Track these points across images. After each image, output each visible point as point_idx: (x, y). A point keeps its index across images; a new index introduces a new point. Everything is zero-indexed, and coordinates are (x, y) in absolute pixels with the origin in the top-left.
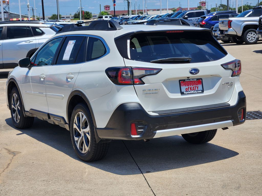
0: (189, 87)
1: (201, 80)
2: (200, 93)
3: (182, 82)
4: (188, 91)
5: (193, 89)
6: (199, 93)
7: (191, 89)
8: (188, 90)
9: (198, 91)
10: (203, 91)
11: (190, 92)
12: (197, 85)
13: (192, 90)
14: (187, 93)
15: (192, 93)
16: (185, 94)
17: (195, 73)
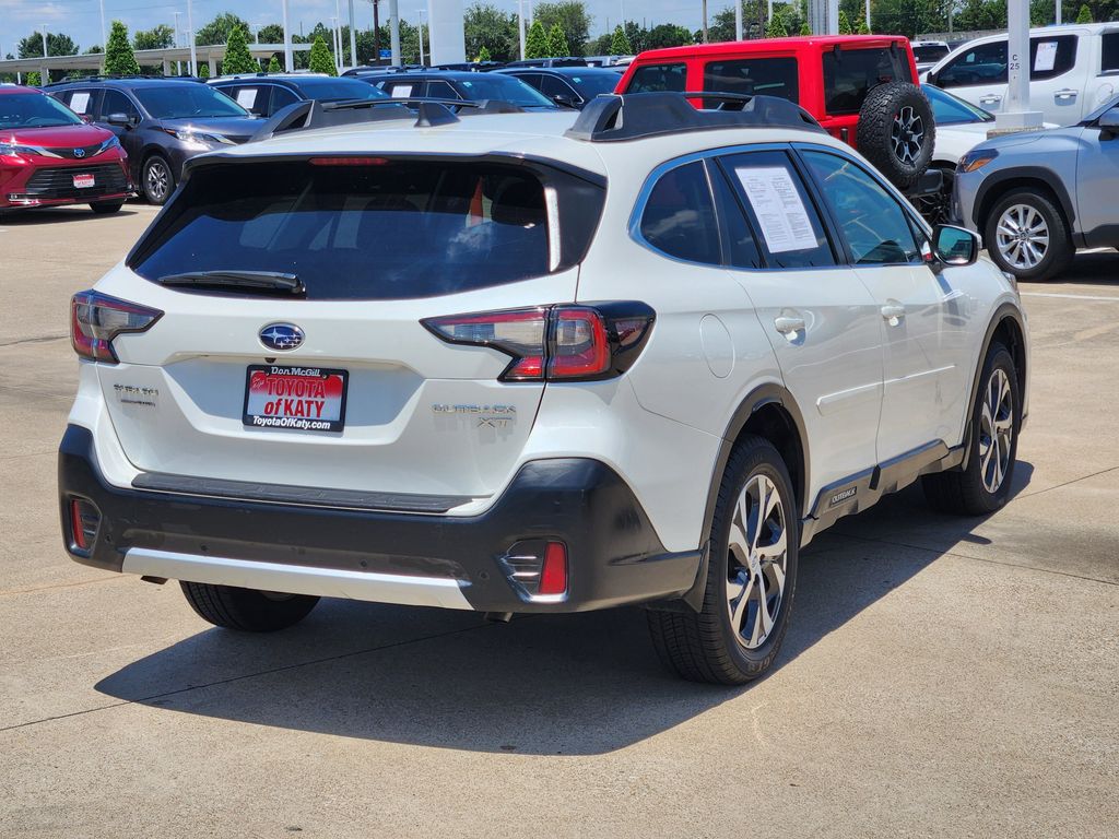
0: (280, 400)
1: (341, 377)
2: (321, 430)
3: (260, 374)
4: (272, 414)
5: (297, 412)
6: (316, 429)
7: (288, 407)
8: (276, 413)
9: (317, 421)
10: (337, 427)
11: (278, 422)
12: (319, 396)
13: (291, 414)
14: (264, 421)
15: (286, 427)
16: (257, 425)
17: (282, 344)
